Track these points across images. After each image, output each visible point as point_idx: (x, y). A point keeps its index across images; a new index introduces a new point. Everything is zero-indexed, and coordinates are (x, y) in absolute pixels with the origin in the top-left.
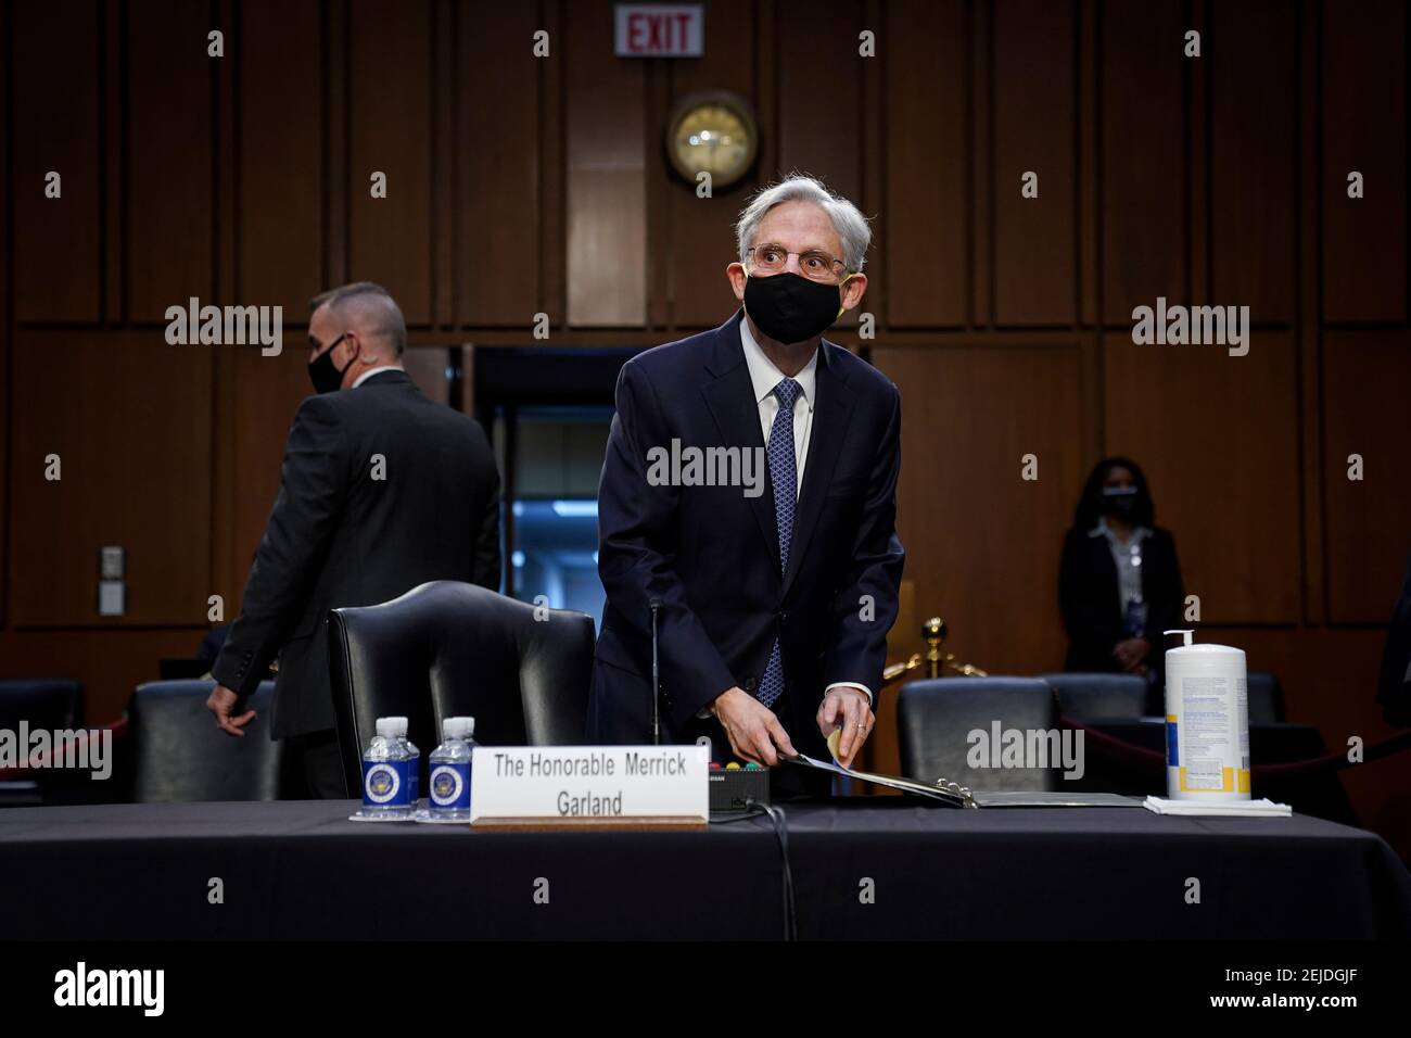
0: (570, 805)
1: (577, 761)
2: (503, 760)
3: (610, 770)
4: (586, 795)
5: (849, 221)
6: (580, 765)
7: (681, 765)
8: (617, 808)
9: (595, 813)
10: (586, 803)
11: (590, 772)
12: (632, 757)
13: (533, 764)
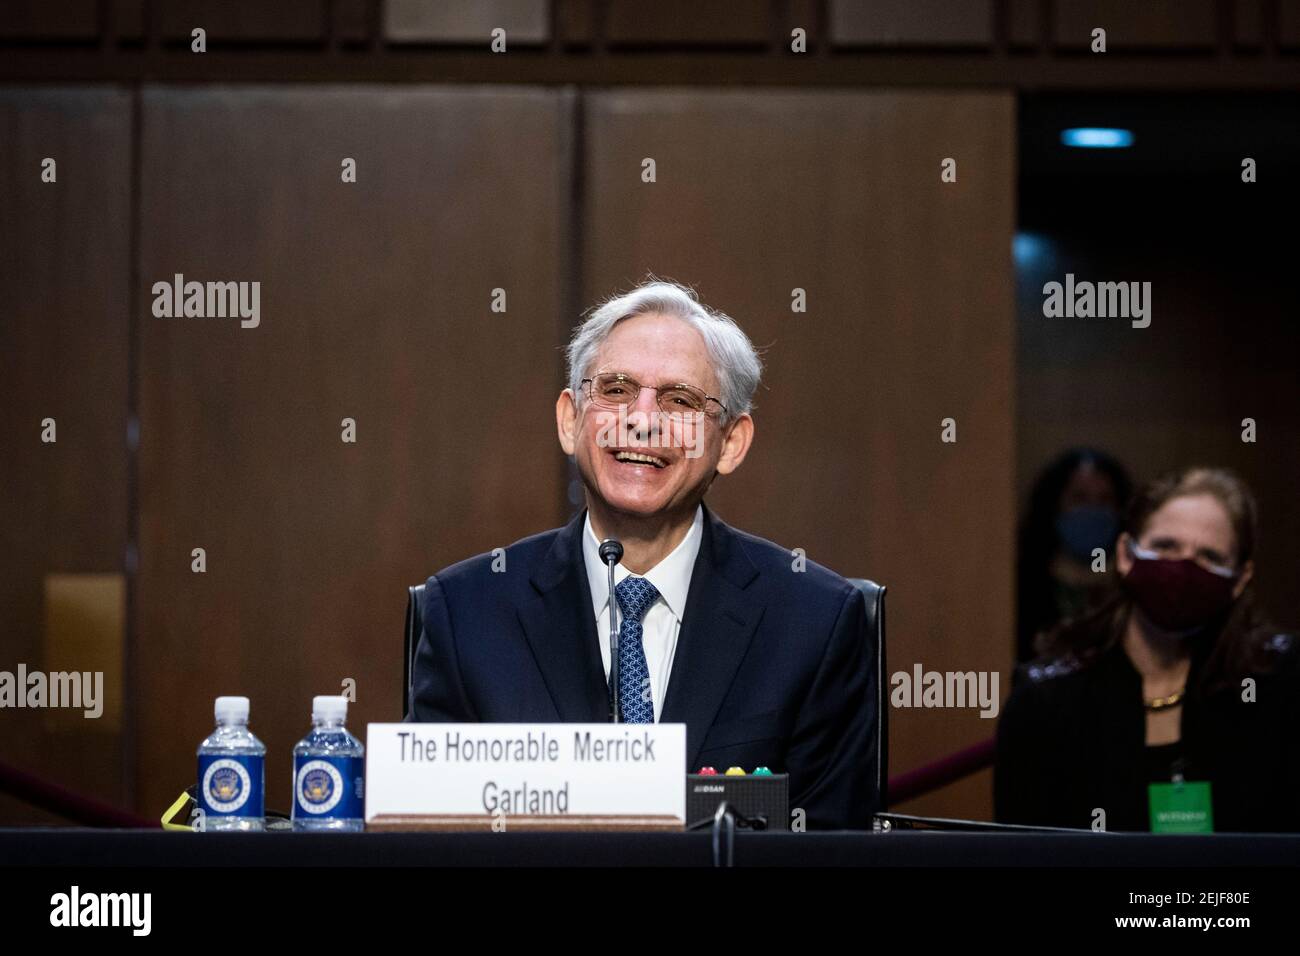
0: (500, 800)
1: (509, 743)
2: (409, 740)
3: (553, 754)
4: (520, 787)
5: (729, 348)
6: (513, 748)
7: (648, 749)
8: (562, 806)
9: (532, 810)
10: (520, 798)
11: (526, 756)
12: (582, 737)
13: (449, 745)
